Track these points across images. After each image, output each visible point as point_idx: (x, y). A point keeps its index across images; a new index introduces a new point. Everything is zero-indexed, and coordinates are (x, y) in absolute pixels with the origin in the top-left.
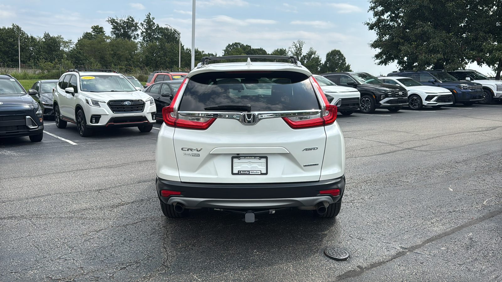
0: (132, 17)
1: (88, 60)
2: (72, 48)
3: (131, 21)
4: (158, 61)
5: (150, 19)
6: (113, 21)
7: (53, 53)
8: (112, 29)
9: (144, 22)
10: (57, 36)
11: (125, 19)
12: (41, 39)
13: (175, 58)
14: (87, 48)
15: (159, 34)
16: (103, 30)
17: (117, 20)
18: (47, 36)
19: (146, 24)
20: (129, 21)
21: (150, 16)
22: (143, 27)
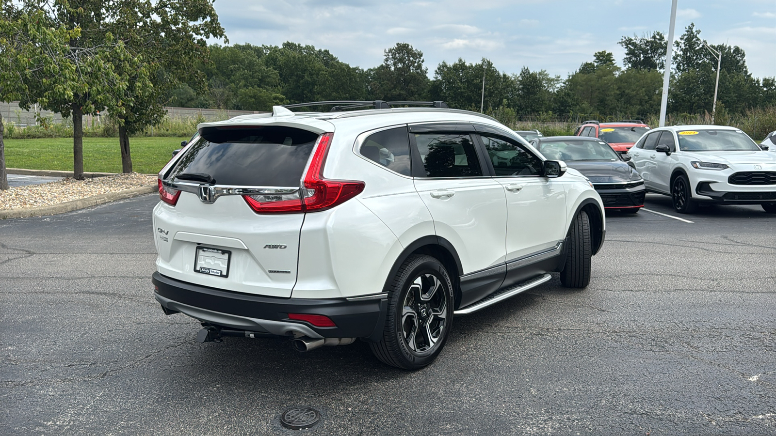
0: (661, 33)
1: (580, 106)
2: (558, 88)
3: (659, 40)
4: (694, 103)
5: (693, 33)
6: (628, 43)
7: (531, 96)
8: (627, 54)
9: (681, 39)
10: (540, 71)
11: (649, 38)
12: (518, 78)
13: (727, 97)
14: (581, 88)
15: (706, 57)
16: (612, 57)
17: (636, 40)
18: (525, 72)
19: (684, 43)
20: (655, 40)
21: (692, 29)
22: (679, 47)
